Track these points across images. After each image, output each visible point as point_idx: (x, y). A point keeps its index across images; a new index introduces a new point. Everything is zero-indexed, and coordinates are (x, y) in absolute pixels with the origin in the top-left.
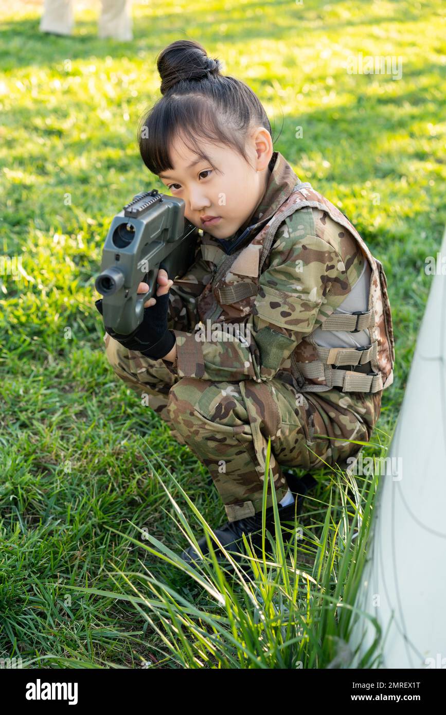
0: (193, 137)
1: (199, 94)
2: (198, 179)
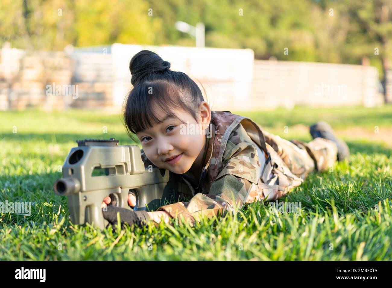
2: (165, 132)
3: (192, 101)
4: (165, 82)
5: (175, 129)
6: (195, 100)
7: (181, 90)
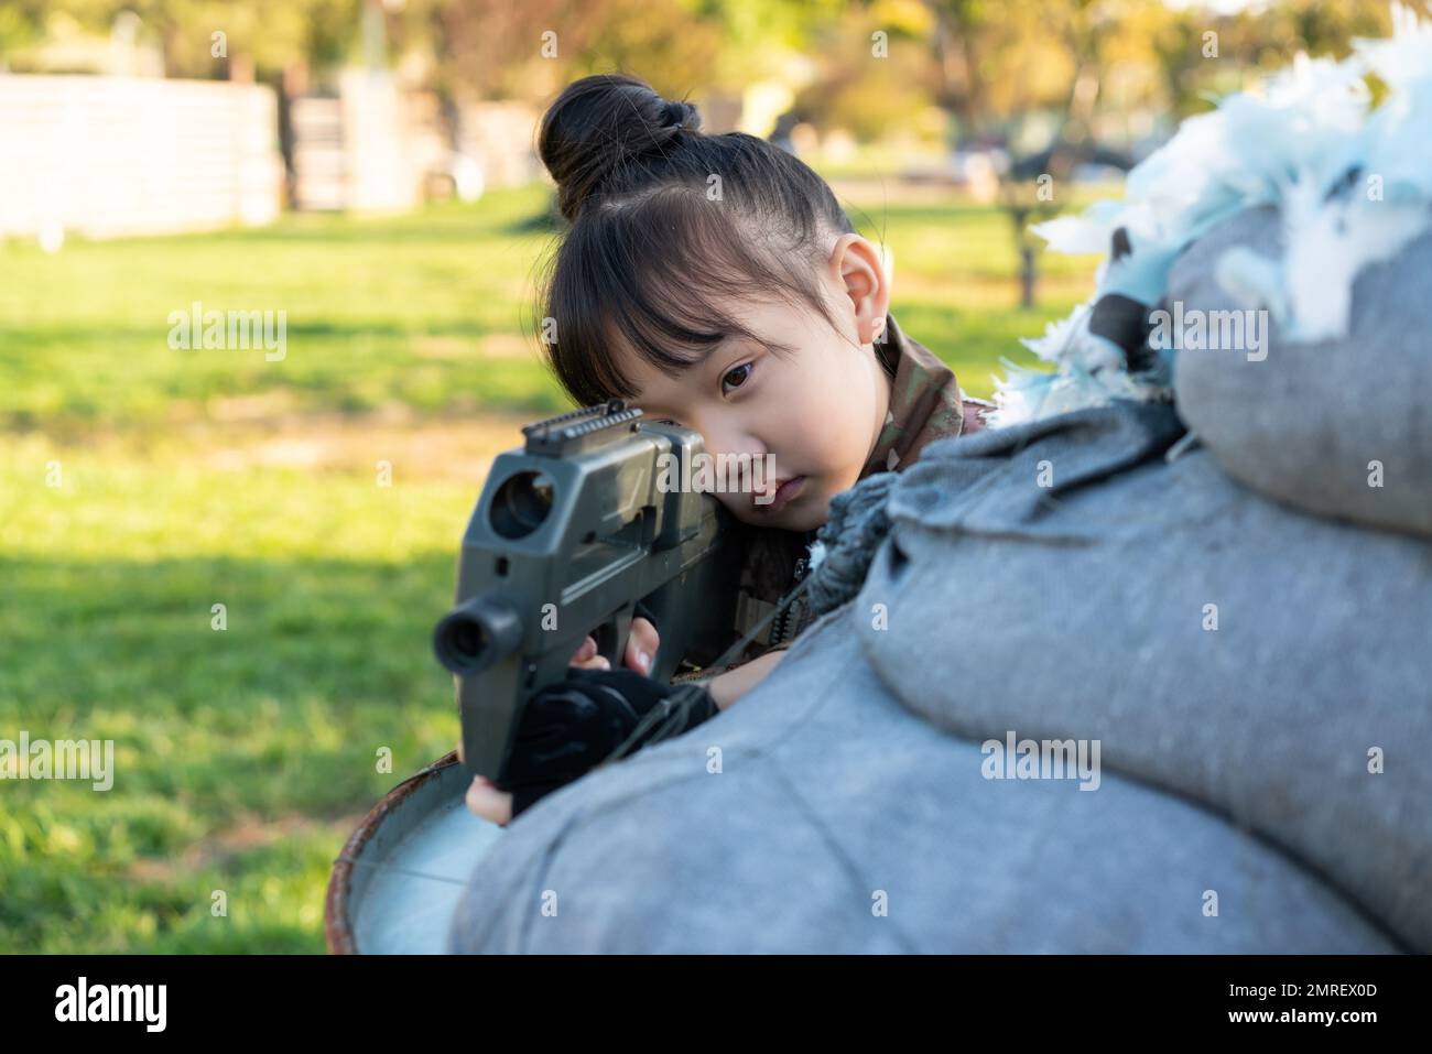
0: (688, 289)
1: (672, 183)
2: (721, 393)
3: (794, 243)
4: (674, 190)
5: (755, 377)
6: (808, 235)
7: (742, 210)
